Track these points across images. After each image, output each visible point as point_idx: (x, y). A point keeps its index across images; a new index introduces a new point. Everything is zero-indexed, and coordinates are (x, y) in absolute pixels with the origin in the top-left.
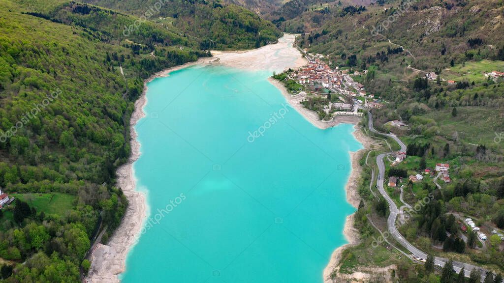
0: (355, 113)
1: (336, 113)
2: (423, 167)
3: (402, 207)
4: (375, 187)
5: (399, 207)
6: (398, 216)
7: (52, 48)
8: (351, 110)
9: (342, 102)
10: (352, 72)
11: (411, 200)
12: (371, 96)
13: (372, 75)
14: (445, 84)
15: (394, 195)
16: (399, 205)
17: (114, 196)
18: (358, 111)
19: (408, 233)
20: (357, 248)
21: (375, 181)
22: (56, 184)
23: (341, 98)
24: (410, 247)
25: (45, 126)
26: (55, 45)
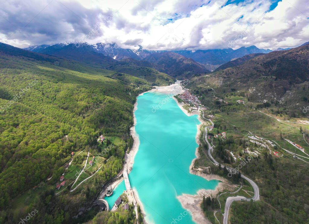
0: (199, 111)
1: (193, 111)
2: (218, 133)
3: (212, 146)
4: (204, 138)
5: (211, 147)
6: (211, 150)
7: (113, 89)
8: (197, 110)
9: (195, 107)
10: (197, 96)
11: (214, 144)
12: (203, 105)
13: (203, 98)
14: (225, 103)
15: (210, 142)
16: (211, 145)
17: (130, 138)
18: (200, 110)
19: (214, 156)
20: (199, 160)
21: (204, 137)
22: (116, 134)
23: (195, 106)
24: (214, 160)
25: (113, 115)
26: (114, 88)
